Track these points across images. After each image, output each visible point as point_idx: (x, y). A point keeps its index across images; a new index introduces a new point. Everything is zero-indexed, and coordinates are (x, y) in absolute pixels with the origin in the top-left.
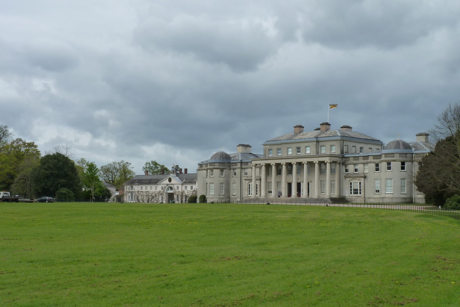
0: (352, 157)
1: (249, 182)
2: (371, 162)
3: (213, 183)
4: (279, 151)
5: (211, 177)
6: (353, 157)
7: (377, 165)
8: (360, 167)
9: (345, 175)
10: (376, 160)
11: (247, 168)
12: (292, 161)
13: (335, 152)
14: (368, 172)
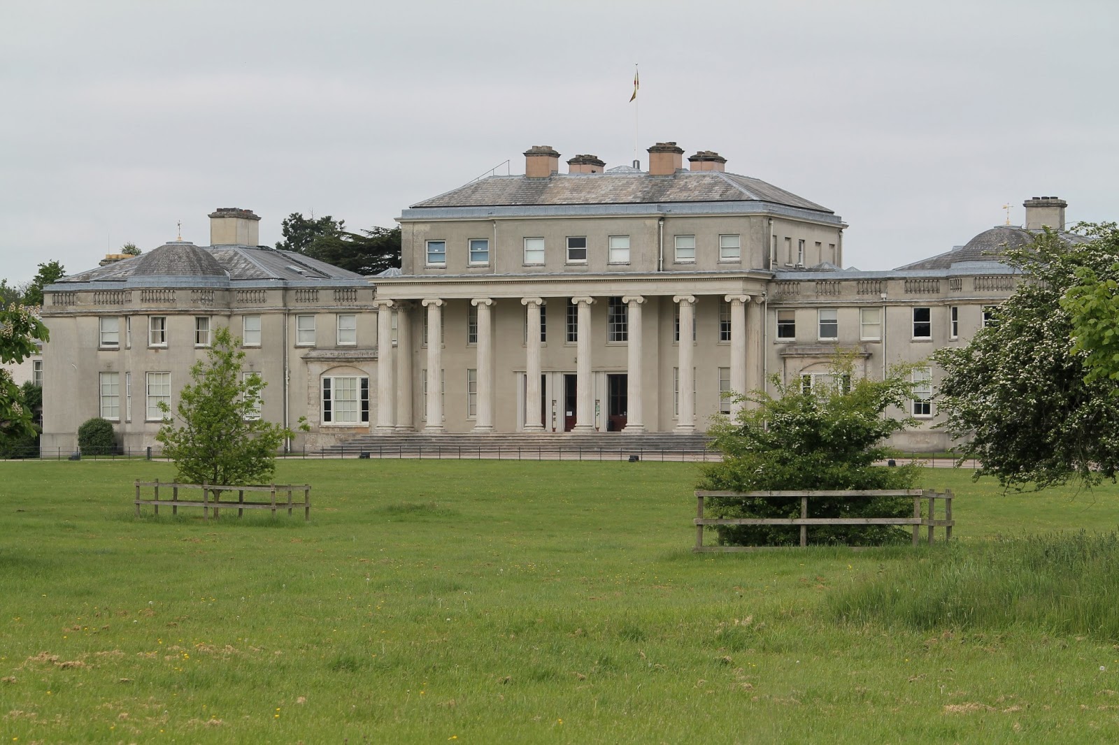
0: (809, 281)
1: (325, 367)
2: (896, 304)
3: (166, 373)
4: (479, 250)
5: (156, 349)
6: (814, 283)
7: (922, 314)
8: (846, 319)
9: (781, 346)
10: (918, 295)
11: (312, 314)
12: (524, 293)
13: (739, 262)
14: (878, 339)
